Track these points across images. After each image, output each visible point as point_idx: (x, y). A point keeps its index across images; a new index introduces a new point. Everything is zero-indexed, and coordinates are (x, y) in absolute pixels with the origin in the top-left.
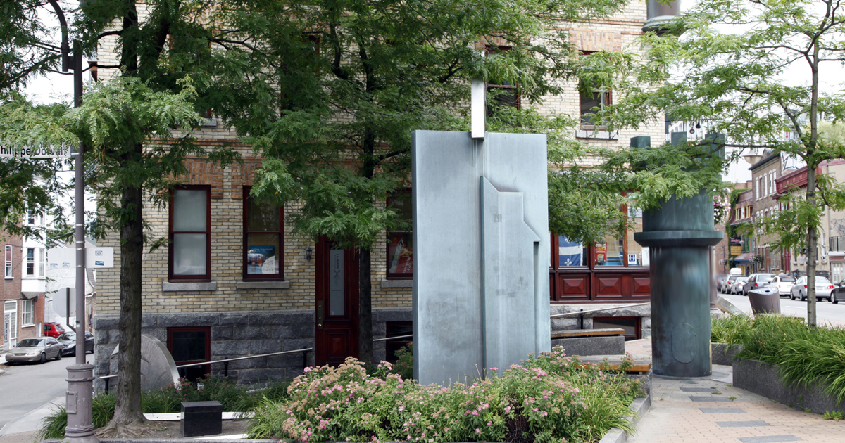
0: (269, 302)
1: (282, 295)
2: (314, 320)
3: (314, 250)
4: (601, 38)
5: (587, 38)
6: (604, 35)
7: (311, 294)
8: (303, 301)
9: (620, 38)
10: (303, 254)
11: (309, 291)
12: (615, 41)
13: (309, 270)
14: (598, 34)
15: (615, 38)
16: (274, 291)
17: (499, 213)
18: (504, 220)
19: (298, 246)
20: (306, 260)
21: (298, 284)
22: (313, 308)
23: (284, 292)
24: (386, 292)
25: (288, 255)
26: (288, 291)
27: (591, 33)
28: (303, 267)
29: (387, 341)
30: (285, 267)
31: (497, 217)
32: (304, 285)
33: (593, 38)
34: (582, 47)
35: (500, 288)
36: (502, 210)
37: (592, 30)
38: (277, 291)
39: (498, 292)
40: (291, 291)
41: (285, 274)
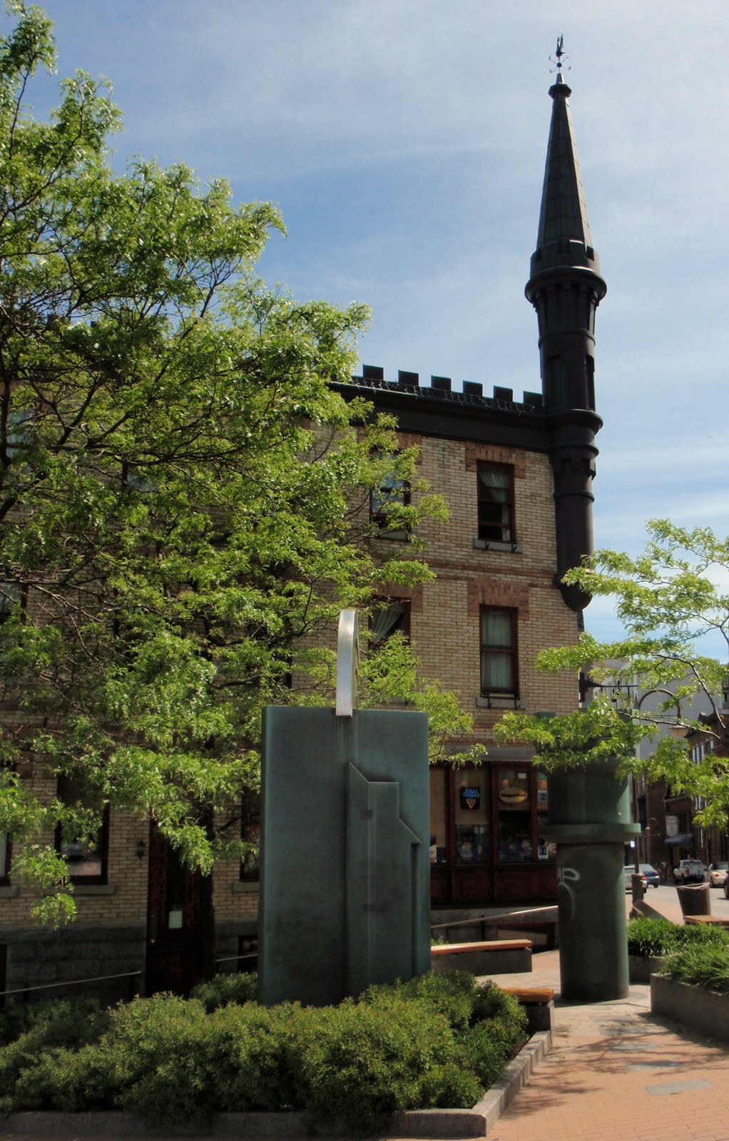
0: (86, 911)
1: (103, 902)
2: (145, 933)
3: (148, 845)
4: (505, 590)
5: (490, 590)
6: (509, 588)
7: (142, 901)
8: (131, 910)
9: (527, 592)
10: (133, 849)
11: (139, 897)
12: (522, 594)
13: (141, 871)
14: (502, 586)
15: (522, 591)
16: (94, 898)
17: (369, 808)
18: (375, 818)
19: (128, 839)
20: (137, 858)
21: (125, 888)
22: (144, 919)
23: (107, 898)
24: (239, 897)
25: (114, 851)
26: (112, 898)
27: (494, 584)
28: (134, 866)
29: (239, 960)
30: (109, 867)
31: (367, 814)
32: (132, 890)
33: (496, 590)
34: (484, 601)
35: (369, 901)
36: (372, 804)
37: (495, 581)
38: (98, 898)
39: (365, 908)
40: (116, 897)
41: (109, 876)
